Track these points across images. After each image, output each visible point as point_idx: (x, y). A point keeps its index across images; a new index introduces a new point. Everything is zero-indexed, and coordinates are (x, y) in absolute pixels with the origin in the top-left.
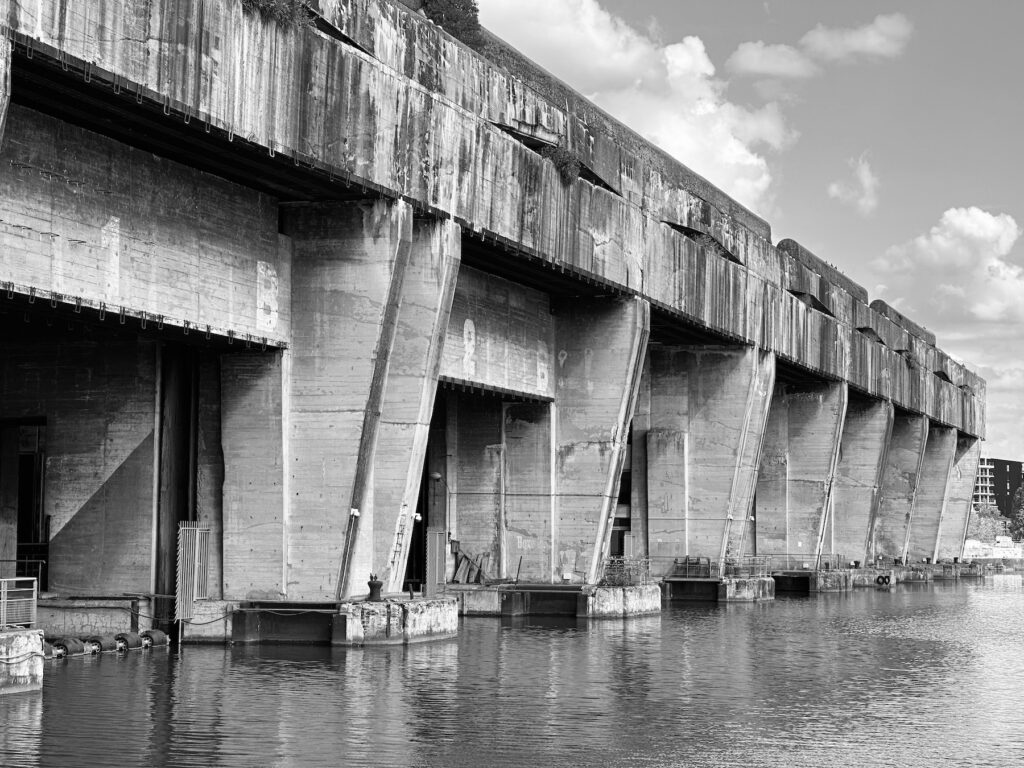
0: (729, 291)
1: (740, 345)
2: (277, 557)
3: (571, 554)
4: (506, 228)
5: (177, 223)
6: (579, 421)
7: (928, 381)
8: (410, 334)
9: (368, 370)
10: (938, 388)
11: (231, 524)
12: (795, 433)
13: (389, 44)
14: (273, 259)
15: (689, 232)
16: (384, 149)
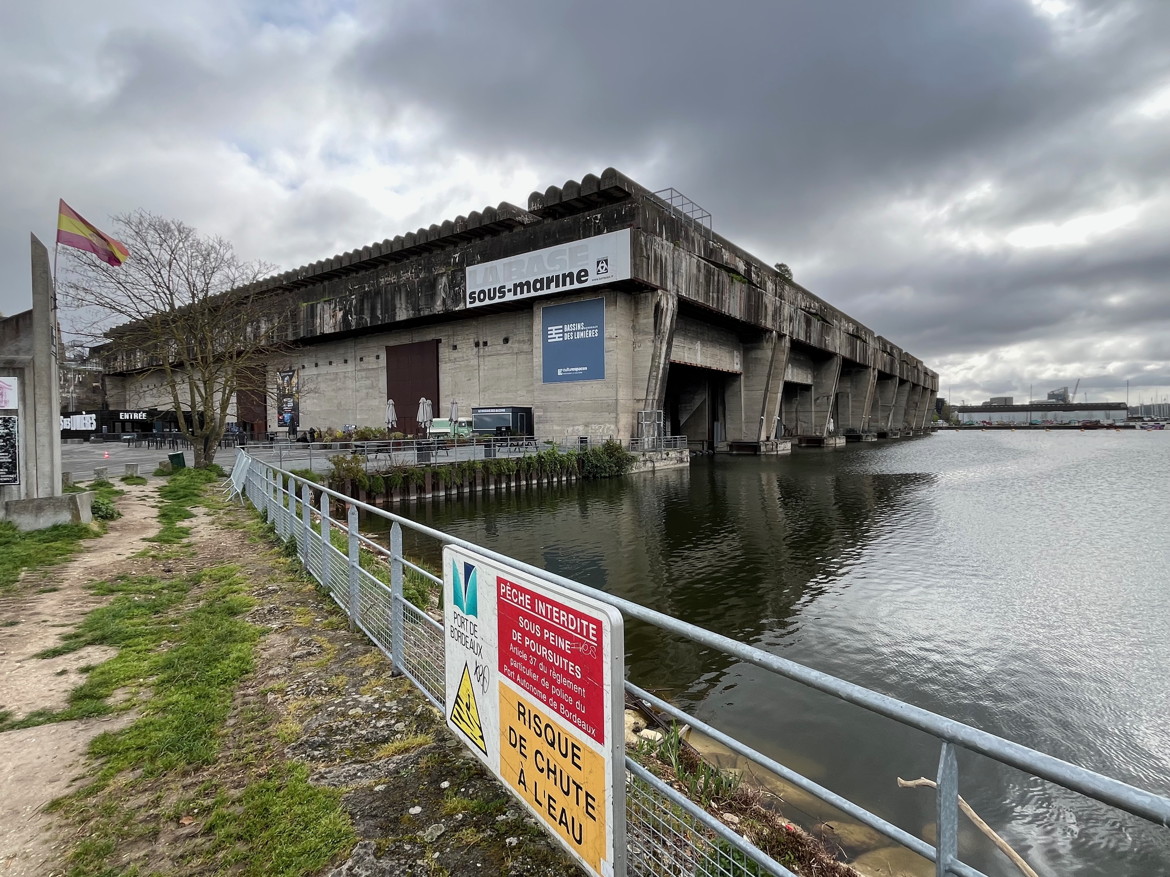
0: (865, 351)
1: (867, 367)
2: (741, 430)
3: (818, 428)
4: (802, 338)
5: (714, 341)
6: (820, 391)
7: (922, 376)
8: (776, 368)
9: (766, 379)
10: (925, 377)
11: (728, 421)
12: (881, 392)
13: (771, 288)
14: (738, 350)
15: (852, 335)
16: (769, 318)
